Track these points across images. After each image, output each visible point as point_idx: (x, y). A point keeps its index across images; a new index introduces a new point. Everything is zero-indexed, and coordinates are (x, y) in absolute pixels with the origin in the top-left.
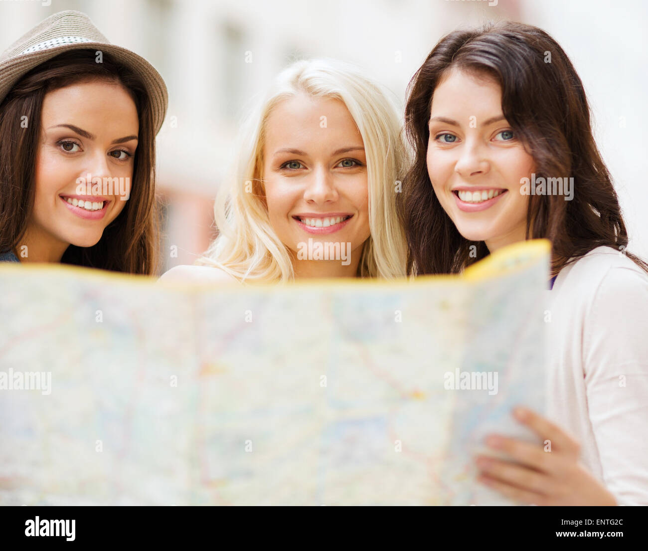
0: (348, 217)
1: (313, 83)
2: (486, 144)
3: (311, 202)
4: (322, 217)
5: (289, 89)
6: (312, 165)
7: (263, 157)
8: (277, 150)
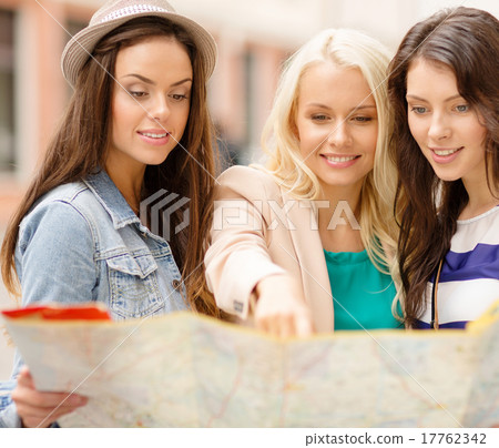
0: (358, 157)
1: (339, 55)
2: (449, 114)
3: (333, 145)
4: (340, 157)
5: (320, 57)
6: (335, 117)
7: (297, 104)
8: (309, 103)
